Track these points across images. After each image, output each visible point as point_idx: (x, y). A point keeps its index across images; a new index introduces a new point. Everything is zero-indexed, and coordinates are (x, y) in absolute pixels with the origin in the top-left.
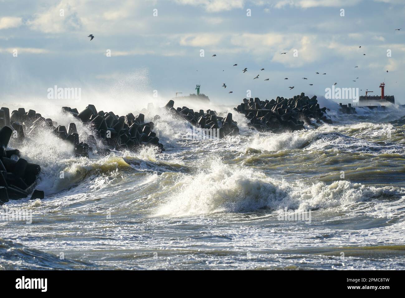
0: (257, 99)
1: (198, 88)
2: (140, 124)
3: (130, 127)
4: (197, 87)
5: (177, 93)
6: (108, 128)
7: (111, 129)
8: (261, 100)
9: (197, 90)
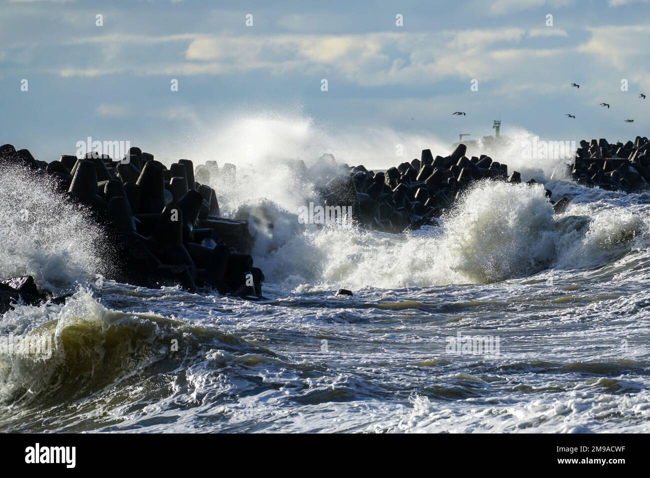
0: (603, 141)
1: (497, 125)
2: (410, 185)
3: (394, 191)
4: (495, 124)
5: (461, 136)
6: (358, 193)
7: (363, 194)
8: (609, 144)
9: (495, 130)
